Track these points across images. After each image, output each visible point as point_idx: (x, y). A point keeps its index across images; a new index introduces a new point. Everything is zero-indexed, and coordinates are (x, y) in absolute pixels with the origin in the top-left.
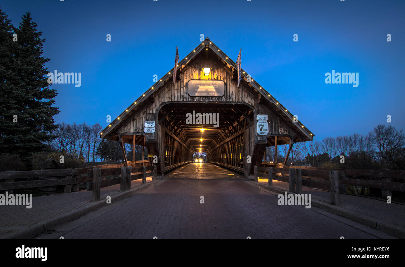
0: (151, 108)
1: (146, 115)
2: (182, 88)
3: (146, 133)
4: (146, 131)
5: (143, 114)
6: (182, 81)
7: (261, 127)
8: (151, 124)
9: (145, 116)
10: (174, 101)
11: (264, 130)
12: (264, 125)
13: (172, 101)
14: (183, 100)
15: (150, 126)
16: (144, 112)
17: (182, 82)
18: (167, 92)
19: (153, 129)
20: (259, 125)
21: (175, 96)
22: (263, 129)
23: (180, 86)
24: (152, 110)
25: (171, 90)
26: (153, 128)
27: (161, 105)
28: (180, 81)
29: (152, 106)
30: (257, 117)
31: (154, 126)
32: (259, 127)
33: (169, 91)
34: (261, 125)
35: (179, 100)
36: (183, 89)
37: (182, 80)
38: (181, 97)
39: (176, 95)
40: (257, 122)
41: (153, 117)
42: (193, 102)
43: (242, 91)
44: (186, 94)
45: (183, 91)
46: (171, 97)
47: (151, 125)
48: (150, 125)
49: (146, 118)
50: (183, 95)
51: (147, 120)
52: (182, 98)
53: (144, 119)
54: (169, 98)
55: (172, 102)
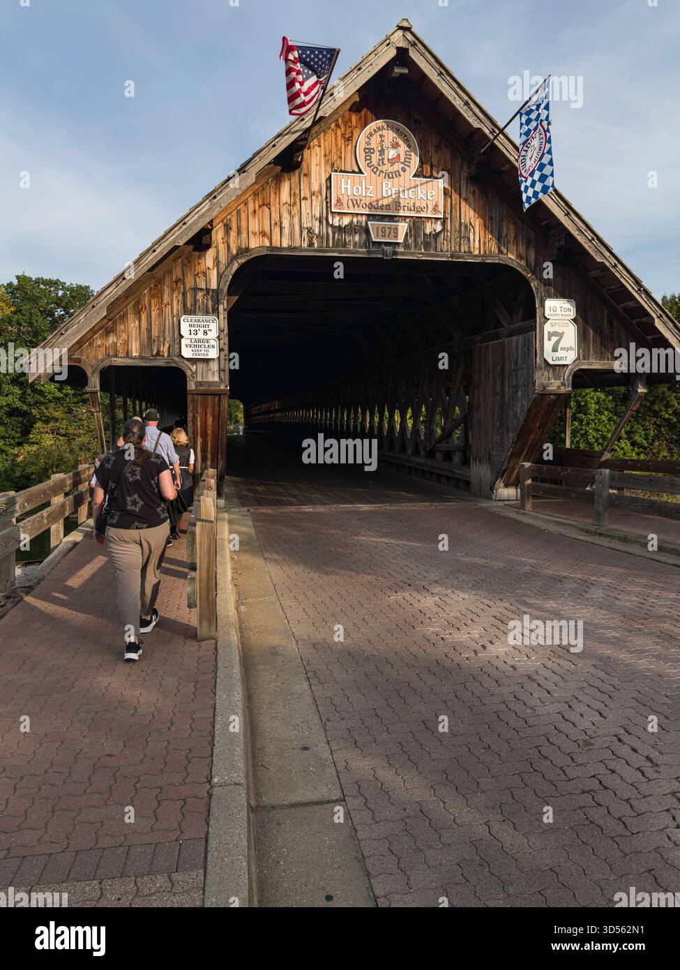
0: (202, 268)
1: (184, 294)
2: (305, 198)
3: (189, 360)
4: (187, 353)
5: (173, 291)
6: (305, 175)
7: (554, 339)
8: (204, 326)
9: (177, 297)
10: (281, 249)
11: (563, 349)
12: (563, 333)
13: (274, 245)
14: (311, 244)
15: (200, 335)
16: (176, 282)
17: (304, 180)
18: (255, 211)
19: (213, 347)
20: (549, 333)
21: (281, 228)
22: (561, 345)
23: (297, 192)
24: (205, 274)
25: (268, 205)
26: (212, 343)
27: (235, 258)
28: (297, 172)
29: (202, 261)
30: (543, 306)
31: (213, 334)
32: (549, 339)
33: (260, 207)
34: (555, 334)
35: (297, 244)
36: (308, 202)
37: (305, 171)
38: (305, 232)
39: (286, 223)
40: (545, 323)
41: (210, 304)
42: (345, 252)
43: (501, 220)
44: (320, 222)
45: (311, 211)
46: (267, 229)
47: (205, 333)
48: (202, 330)
49: (185, 305)
50: (309, 225)
51: (187, 311)
52: (306, 239)
53: (177, 307)
54: (263, 234)
55: (271, 248)
